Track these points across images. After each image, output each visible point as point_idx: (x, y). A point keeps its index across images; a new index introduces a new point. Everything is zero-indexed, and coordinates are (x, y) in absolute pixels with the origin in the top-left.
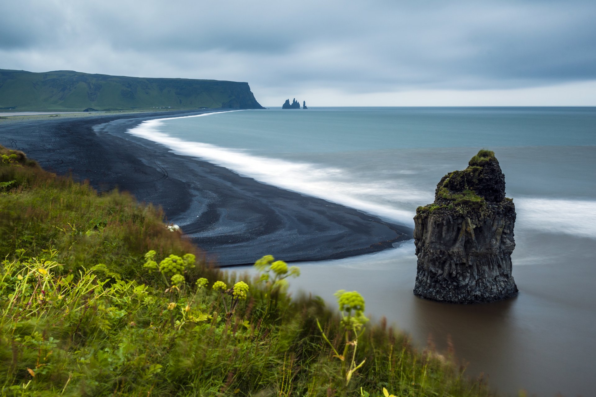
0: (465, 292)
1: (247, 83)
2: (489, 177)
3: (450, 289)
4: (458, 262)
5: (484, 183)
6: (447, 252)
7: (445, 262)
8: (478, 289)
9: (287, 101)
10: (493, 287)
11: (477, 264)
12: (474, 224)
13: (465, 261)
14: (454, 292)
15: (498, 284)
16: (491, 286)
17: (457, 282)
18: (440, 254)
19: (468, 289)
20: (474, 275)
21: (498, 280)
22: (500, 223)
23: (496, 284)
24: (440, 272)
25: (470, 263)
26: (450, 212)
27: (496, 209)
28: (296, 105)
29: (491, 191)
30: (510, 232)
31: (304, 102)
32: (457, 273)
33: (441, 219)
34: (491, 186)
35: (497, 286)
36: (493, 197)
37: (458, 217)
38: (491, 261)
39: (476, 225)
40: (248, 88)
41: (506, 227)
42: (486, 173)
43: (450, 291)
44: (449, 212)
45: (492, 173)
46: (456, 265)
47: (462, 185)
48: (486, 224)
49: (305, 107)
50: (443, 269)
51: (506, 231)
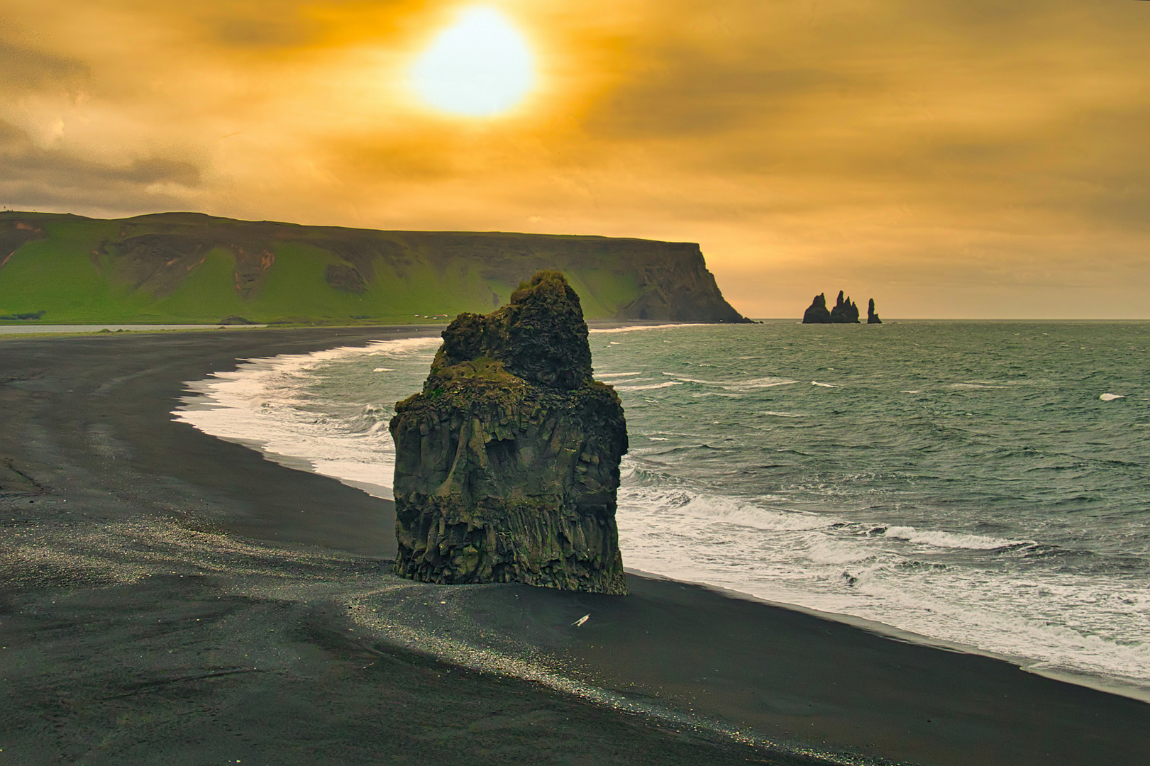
1: (697, 246)
2: (533, 326)
4: (451, 522)
5: (523, 340)
6: (428, 498)
7: (428, 522)
9: (819, 300)
11: (496, 528)
12: (488, 434)
13: (465, 517)
18: (418, 504)
20: (489, 554)
22: (568, 437)
24: (419, 546)
25: (477, 524)
26: (435, 405)
27: (558, 403)
28: (846, 311)
29: (543, 361)
30: (601, 463)
31: (871, 303)
32: (450, 548)
33: (415, 421)
36: (553, 376)
37: (450, 415)
38: (540, 525)
39: (494, 434)
40: (700, 259)
41: (588, 449)
42: (526, 318)
44: (432, 405)
46: (448, 527)
47: (470, 343)
48: (526, 437)
49: (873, 318)
50: (424, 541)
51: (586, 457)
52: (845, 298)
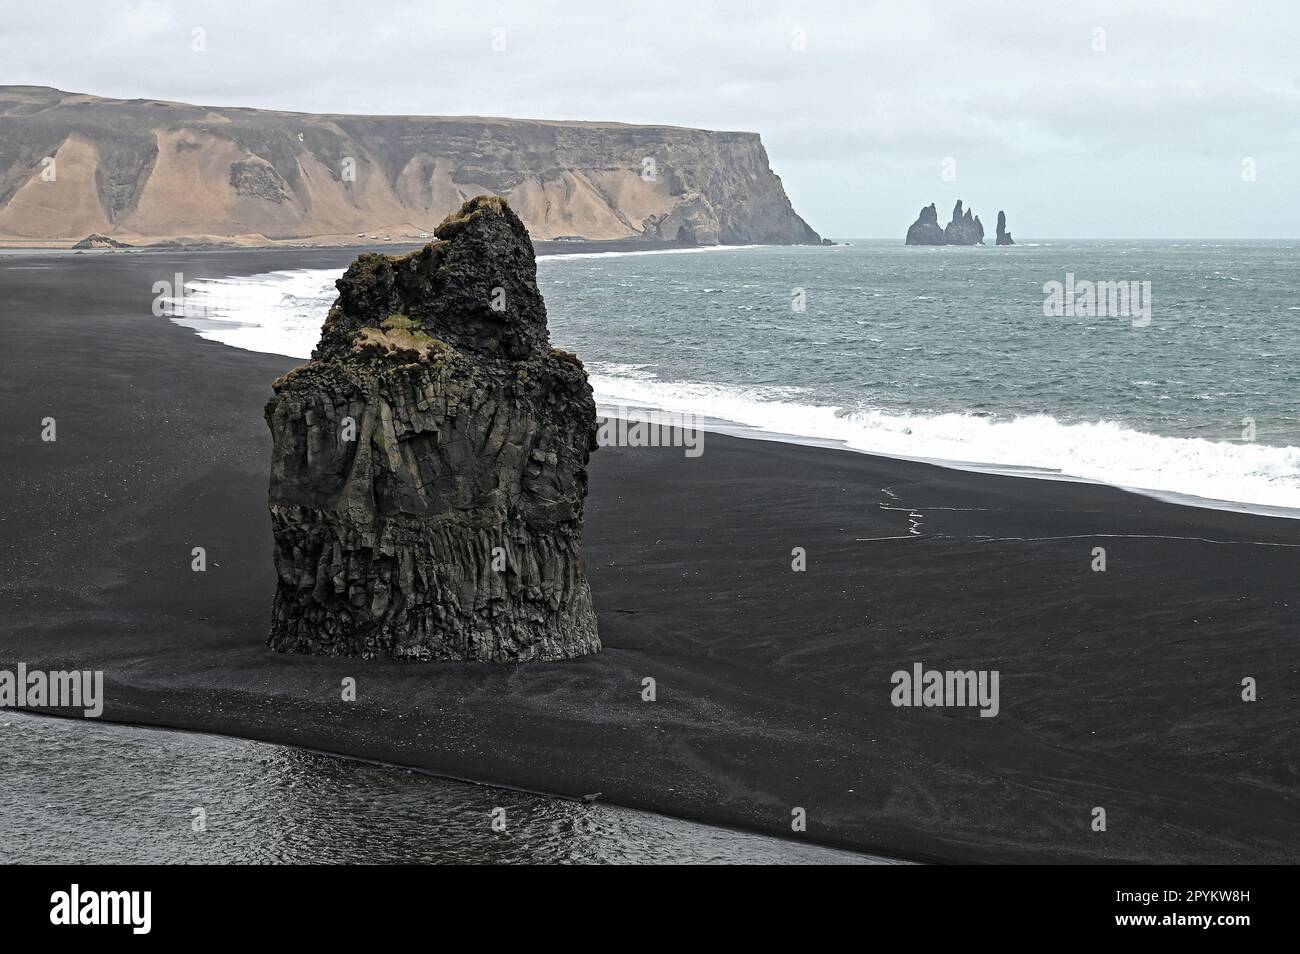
0: (375, 645)
1: (756, 137)
2: (464, 271)
3: (331, 636)
4: (350, 548)
5: (451, 291)
6: (320, 514)
7: (318, 548)
8: (420, 638)
10: (476, 637)
11: (413, 555)
12: (401, 423)
13: (369, 540)
14: (343, 645)
15: (497, 628)
16: (470, 632)
17: (349, 614)
18: (304, 522)
19: (382, 635)
20: (404, 592)
21: (501, 614)
22: (514, 428)
23: (493, 629)
24: (306, 580)
25: (386, 550)
27: (499, 380)
28: (965, 228)
30: (560, 463)
31: (1001, 217)
32: (349, 583)
33: (299, 405)
34: (474, 304)
35: (495, 633)
36: (493, 342)
37: (348, 396)
38: (475, 550)
39: (409, 423)
40: (761, 156)
41: (543, 444)
42: (454, 260)
43: (333, 644)
44: (320, 384)
45: (477, 261)
46: (346, 554)
47: (376, 296)
48: (455, 428)
49: (1004, 238)
50: (313, 573)
51: (539, 455)
52: (965, 210)
